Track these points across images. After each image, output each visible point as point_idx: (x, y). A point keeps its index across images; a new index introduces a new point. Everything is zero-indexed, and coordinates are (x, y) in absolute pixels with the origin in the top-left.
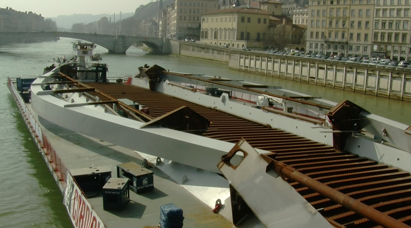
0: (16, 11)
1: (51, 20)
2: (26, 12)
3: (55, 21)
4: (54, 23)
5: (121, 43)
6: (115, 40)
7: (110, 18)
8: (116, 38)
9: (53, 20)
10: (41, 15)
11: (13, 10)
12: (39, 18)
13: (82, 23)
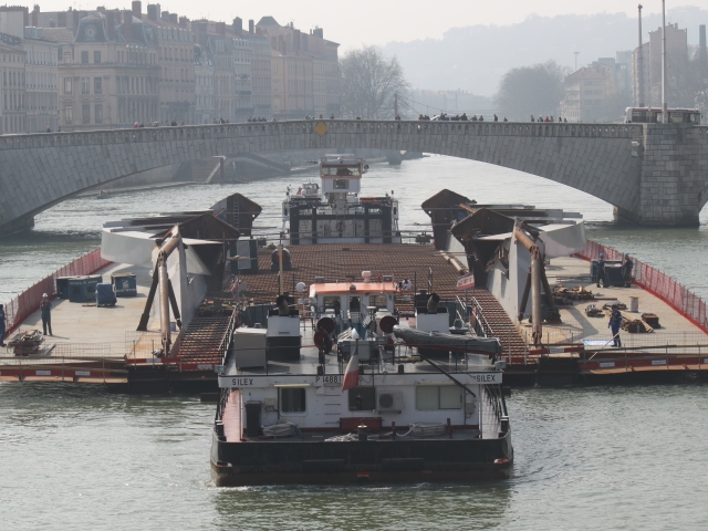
0: (184, 20)
1: (374, 57)
2: (238, 21)
3: (394, 61)
4: (394, 72)
5: (670, 166)
6: (635, 153)
7: (702, 29)
8: (641, 142)
9: (386, 58)
10: (319, 32)
11: (166, 13)
12: (310, 47)
13: (551, 65)
